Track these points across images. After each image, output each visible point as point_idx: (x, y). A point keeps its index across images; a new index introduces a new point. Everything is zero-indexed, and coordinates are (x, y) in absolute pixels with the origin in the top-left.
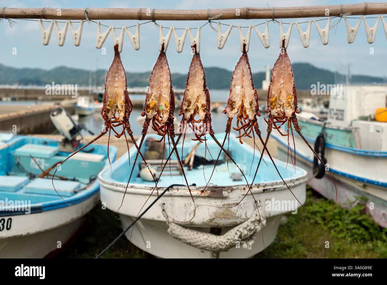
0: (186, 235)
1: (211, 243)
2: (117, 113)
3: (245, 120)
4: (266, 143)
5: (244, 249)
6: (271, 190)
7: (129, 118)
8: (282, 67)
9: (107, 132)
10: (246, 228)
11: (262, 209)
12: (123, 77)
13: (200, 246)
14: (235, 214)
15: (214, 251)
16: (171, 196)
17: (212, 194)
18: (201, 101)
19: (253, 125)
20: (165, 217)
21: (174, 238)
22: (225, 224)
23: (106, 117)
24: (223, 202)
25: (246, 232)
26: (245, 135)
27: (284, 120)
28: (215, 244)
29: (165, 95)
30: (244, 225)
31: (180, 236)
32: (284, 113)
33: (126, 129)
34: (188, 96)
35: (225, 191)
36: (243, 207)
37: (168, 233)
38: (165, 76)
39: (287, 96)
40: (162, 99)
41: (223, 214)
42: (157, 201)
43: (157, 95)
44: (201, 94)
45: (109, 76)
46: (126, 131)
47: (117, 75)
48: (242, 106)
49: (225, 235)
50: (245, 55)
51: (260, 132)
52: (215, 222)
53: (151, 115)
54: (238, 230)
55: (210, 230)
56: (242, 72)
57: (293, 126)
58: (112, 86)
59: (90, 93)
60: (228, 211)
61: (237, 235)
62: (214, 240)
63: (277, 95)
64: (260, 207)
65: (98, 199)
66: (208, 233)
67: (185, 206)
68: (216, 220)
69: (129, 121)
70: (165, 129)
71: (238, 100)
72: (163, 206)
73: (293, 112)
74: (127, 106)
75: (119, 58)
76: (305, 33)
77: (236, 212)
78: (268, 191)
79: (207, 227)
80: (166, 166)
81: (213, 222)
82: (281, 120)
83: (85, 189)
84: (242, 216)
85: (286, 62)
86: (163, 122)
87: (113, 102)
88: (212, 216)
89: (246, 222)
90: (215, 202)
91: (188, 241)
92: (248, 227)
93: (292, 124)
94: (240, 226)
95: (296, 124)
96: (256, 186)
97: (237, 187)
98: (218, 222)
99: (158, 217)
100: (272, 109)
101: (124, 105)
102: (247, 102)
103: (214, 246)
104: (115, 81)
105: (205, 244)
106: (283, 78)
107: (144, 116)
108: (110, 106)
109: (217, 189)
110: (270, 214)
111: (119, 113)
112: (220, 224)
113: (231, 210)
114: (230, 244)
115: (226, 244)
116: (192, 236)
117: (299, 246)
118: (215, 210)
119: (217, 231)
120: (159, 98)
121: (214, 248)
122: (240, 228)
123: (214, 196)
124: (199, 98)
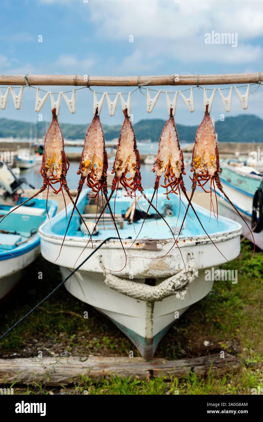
0: (122, 286)
1: (146, 293)
2: (55, 171)
3: (172, 178)
4: (191, 199)
5: (177, 299)
6: (204, 243)
7: (66, 176)
8: (206, 130)
9: (46, 189)
10: (179, 279)
11: (194, 261)
12: (60, 139)
13: (135, 296)
14: (169, 266)
15: (149, 300)
16: (108, 248)
17: (147, 246)
18: (131, 160)
19: (179, 183)
20: (102, 268)
21: (111, 288)
22: (159, 275)
23: (45, 175)
24: (157, 254)
25: (179, 283)
26: (172, 191)
27: (208, 178)
28: (149, 294)
29: (99, 155)
30: (177, 276)
31: (116, 286)
32: (208, 172)
33: (63, 186)
34: (120, 156)
35: (159, 243)
36: (177, 259)
37: (105, 284)
38: (99, 138)
39: (210, 157)
40: (96, 159)
41: (157, 266)
42: (95, 253)
43: (91, 155)
44: (131, 154)
45: (47, 138)
46: (63, 188)
47: (55, 136)
48: (169, 165)
49: (159, 285)
50: (172, 118)
51: (186, 189)
52: (149, 273)
53: (86, 173)
54: (171, 281)
55: (145, 280)
56: (169, 134)
57: (215, 184)
58: (50, 147)
59: (31, 145)
60: (162, 263)
61: (170, 285)
62: (148, 290)
63: (201, 155)
64: (192, 259)
65: (39, 252)
66: (143, 284)
67: (121, 258)
68: (150, 272)
69: (66, 178)
70: (99, 186)
71: (165, 159)
72: (100, 258)
73: (216, 171)
74: (64, 165)
75: (57, 121)
76: (226, 99)
77: (169, 263)
78: (201, 244)
79: (142, 278)
80: (100, 220)
81: (148, 273)
82: (205, 178)
83: (26, 242)
84: (175, 268)
85: (209, 125)
86: (97, 179)
87: (51, 162)
88: (147, 268)
89: (179, 274)
90: (150, 254)
91: (124, 291)
92: (181, 278)
93: (215, 181)
94: (174, 276)
95: (218, 182)
96: (189, 239)
97: (170, 240)
98: (152, 274)
99: (95, 269)
100: (197, 168)
101: (61, 164)
102: (174, 162)
103: (148, 296)
104: (53, 142)
105: (140, 294)
106: (206, 140)
107: (80, 174)
108: (49, 165)
109: (151, 242)
110: (202, 266)
111: (57, 171)
112: (155, 275)
113: (165, 262)
114: (164, 294)
115: (160, 294)
116: (128, 286)
117: (236, 299)
118: (150, 262)
119: (152, 281)
120: (94, 157)
121: (148, 298)
122: (174, 279)
123: (148, 249)
124: (130, 157)
